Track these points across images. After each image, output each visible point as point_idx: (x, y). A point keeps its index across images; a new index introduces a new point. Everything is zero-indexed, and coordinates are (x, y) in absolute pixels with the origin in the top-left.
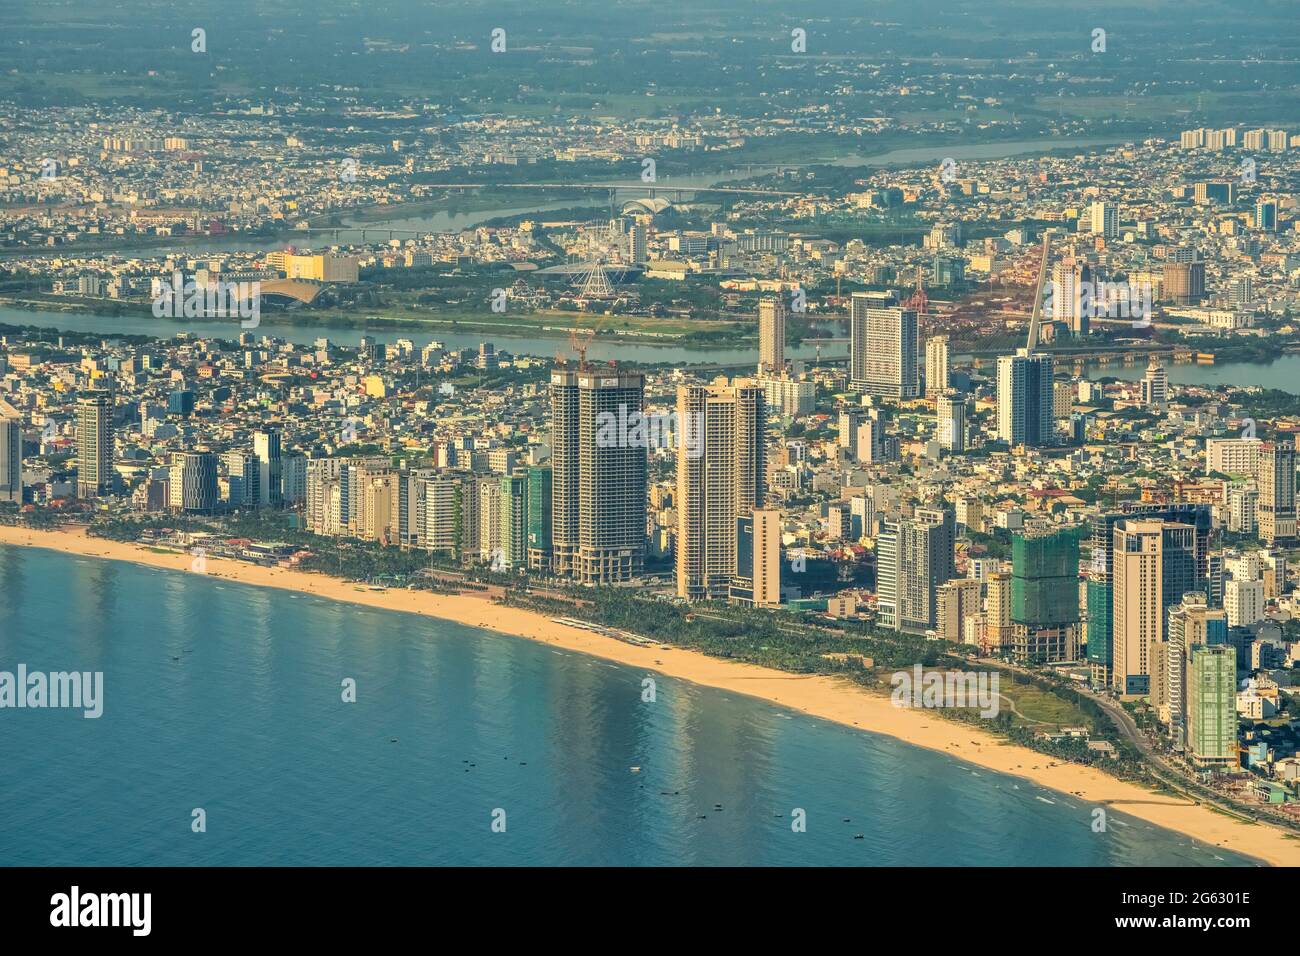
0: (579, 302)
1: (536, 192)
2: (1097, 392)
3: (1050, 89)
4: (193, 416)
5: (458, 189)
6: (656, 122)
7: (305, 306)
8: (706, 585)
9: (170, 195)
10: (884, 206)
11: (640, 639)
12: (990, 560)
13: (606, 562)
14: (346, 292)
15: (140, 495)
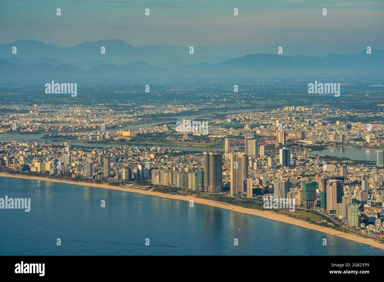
0: (183, 140)
1: (162, 119)
2: (294, 156)
3: (253, 99)
4: (118, 162)
5: (147, 119)
6: (179, 106)
7: (128, 141)
8: (236, 193)
9: (92, 120)
10: (233, 121)
11: (228, 204)
12: (292, 188)
13: (215, 189)
14: (136, 139)
15: (116, 177)
